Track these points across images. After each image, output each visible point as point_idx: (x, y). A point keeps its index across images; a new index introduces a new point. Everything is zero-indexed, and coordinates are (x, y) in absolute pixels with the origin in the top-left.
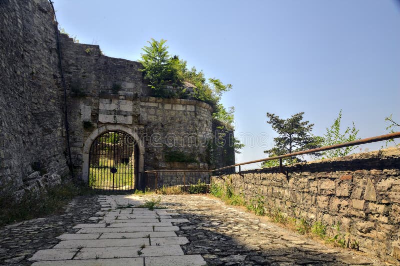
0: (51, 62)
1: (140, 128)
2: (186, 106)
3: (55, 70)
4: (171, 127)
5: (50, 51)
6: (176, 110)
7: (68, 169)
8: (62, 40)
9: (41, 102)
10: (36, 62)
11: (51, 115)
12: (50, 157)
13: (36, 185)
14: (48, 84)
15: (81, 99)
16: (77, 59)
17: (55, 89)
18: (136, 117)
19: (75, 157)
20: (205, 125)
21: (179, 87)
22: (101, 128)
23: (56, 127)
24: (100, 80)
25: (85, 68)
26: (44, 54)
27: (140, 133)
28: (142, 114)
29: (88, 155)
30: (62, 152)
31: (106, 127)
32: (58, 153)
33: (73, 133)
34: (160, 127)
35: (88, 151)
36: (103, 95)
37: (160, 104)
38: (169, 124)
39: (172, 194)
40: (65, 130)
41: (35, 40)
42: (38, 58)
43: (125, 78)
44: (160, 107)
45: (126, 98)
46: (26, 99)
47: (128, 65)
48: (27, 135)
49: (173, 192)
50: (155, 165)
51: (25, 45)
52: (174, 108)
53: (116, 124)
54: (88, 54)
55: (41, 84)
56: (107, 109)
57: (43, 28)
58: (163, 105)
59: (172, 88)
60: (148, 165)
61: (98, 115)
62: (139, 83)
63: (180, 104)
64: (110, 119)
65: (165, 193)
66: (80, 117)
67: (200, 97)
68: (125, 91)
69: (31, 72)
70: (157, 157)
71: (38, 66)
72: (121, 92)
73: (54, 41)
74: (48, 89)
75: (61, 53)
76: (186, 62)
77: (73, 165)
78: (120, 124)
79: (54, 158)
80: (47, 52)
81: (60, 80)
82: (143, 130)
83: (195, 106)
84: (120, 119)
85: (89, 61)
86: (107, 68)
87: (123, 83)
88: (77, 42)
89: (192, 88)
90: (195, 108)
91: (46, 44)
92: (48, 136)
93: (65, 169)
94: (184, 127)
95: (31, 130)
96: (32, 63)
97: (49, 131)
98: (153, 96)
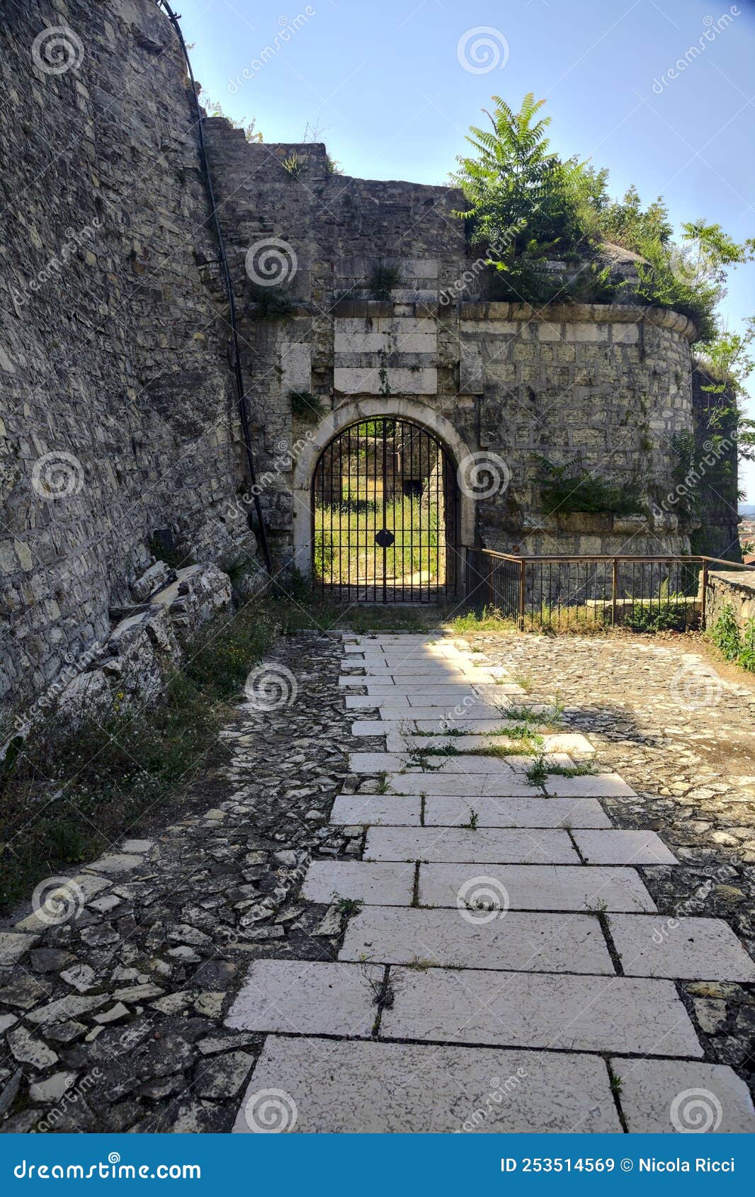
0: (186, 213)
1: (461, 405)
2: (610, 326)
3: (198, 238)
4: (559, 400)
5: (181, 178)
6: (574, 344)
7: (254, 541)
8: (213, 141)
9: (165, 344)
10: (143, 217)
11: (197, 379)
12: (199, 511)
13: (144, 645)
14: (179, 286)
15: (280, 323)
16: (260, 195)
17: (203, 299)
18: (449, 370)
19: (271, 501)
20: (673, 389)
21: (585, 265)
22: (344, 411)
23: (210, 417)
24: (335, 258)
25: (286, 224)
26: (163, 190)
27: (463, 423)
28: (468, 362)
29: (308, 495)
30: (233, 489)
31: (357, 406)
32: (221, 495)
33: (262, 430)
34: (525, 401)
35: (307, 482)
36: (344, 307)
37: (524, 326)
38: (554, 391)
39: (574, 632)
40: (237, 423)
41: (133, 149)
42: (147, 204)
43: (408, 244)
44: (525, 334)
45: (416, 311)
46: (119, 339)
47: (417, 200)
48: (127, 450)
49: (575, 625)
50: (512, 525)
51: (104, 166)
52: (569, 337)
53: (385, 396)
54: (291, 177)
55: (159, 287)
56: (360, 350)
57: (152, 106)
58: (533, 328)
59: (564, 267)
60: (489, 522)
61: (331, 370)
62: (455, 258)
63: (591, 319)
64: (367, 380)
65: (550, 629)
66: (280, 380)
67: (658, 294)
68: (410, 288)
69: (127, 251)
70: (516, 497)
71: (147, 230)
72: (398, 294)
73: (191, 143)
74: (180, 301)
75: (214, 180)
76: (604, 174)
77: (268, 526)
78: (399, 396)
79: (209, 513)
80: (171, 181)
81: (214, 268)
82: (472, 410)
83: (641, 325)
84: (400, 380)
85: (297, 201)
86: (353, 217)
87: (405, 263)
88: (256, 140)
89: (631, 263)
90: (641, 332)
91: (166, 158)
92: (190, 448)
93: (245, 542)
94: (604, 397)
95: (138, 435)
96: (128, 224)
97: (192, 431)
98: (499, 300)
